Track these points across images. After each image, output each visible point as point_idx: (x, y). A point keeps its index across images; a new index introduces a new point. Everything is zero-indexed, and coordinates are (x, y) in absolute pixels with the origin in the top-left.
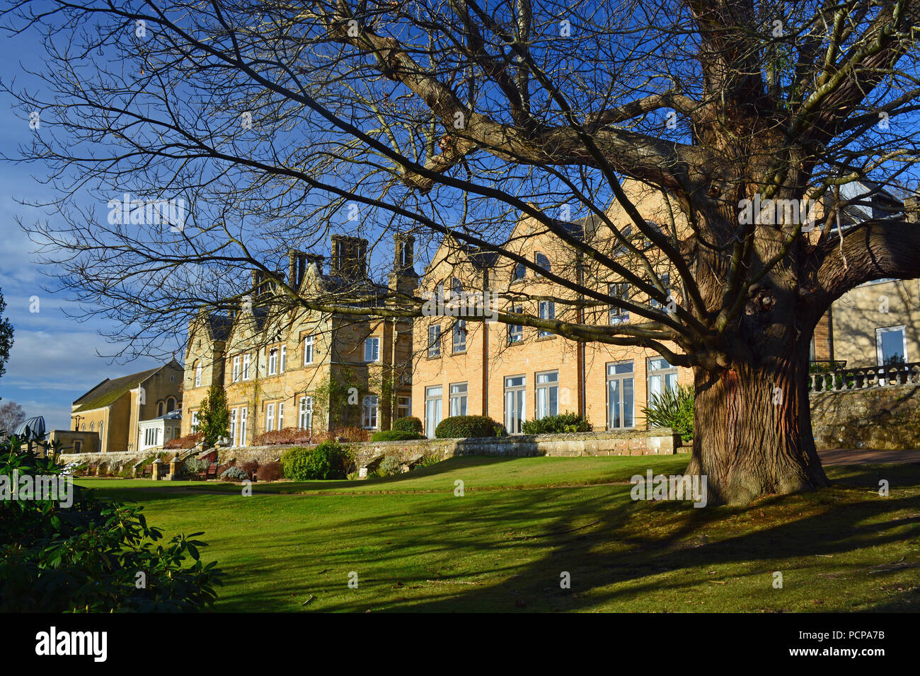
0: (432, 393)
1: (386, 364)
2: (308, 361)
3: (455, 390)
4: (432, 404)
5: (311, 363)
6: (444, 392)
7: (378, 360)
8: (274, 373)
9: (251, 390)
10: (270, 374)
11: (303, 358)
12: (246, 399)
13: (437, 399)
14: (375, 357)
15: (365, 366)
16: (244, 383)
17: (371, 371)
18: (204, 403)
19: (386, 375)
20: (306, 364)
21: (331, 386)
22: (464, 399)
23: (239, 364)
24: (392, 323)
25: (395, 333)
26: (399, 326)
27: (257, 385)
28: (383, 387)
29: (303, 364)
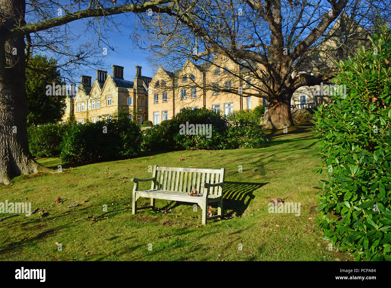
0: (155, 114)
1: (135, 106)
2: (109, 104)
3: (163, 113)
4: (155, 117)
5: (110, 105)
6: (160, 113)
7: (132, 105)
8: (94, 109)
9: (86, 114)
10: (92, 109)
11: (107, 104)
12: (83, 117)
13: (157, 115)
14: (131, 103)
15: (128, 106)
16: (83, 112)
17: (130, 107)
18: (68, 118)
19: (134, 109)
20: (108, 105)
21: (118, 112)
22: (166, 115)
23: (80, 105)
24: (136, 93)
25: (137, 97)
26: (138, 94)
27: (88, 112)
28: (134, 113)
29: (107, 106)
